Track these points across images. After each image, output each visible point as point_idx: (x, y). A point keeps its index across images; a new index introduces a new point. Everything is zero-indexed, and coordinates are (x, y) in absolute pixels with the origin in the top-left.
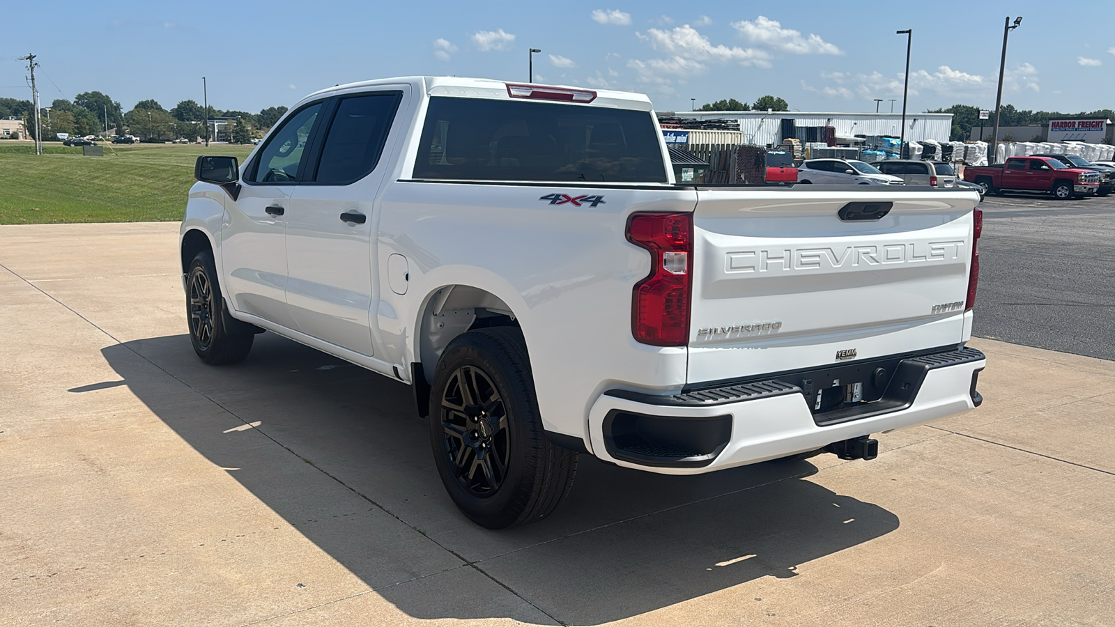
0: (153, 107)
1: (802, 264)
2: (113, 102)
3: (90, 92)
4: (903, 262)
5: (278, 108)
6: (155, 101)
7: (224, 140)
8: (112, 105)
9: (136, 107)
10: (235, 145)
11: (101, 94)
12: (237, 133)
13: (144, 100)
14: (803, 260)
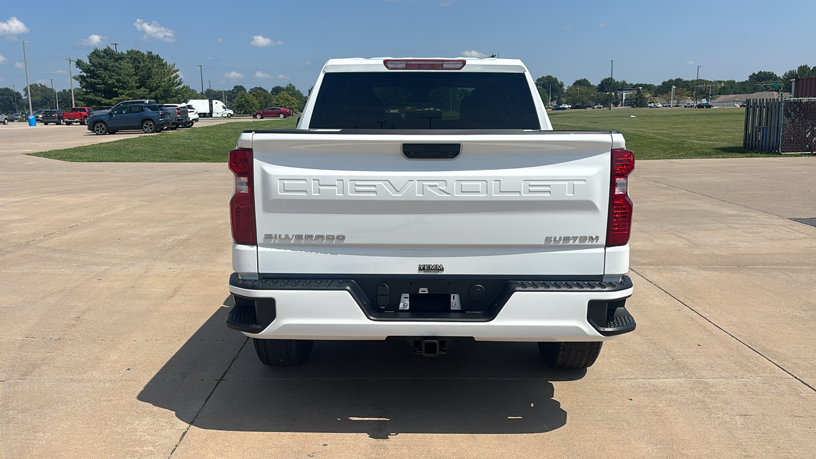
0: (584, 84)
1: (356, 191)
2: (559, 82)
3: (545, 76)
4: (486, 195)
5: (675, 80)
6: (587, 79)
7: (629, 105)
8: (558, 84)
9: (574, 84)
10: (636, 109)
11: (552, 77)
12: (637, 99)
13: (579, 79)
14: (357, 188)
